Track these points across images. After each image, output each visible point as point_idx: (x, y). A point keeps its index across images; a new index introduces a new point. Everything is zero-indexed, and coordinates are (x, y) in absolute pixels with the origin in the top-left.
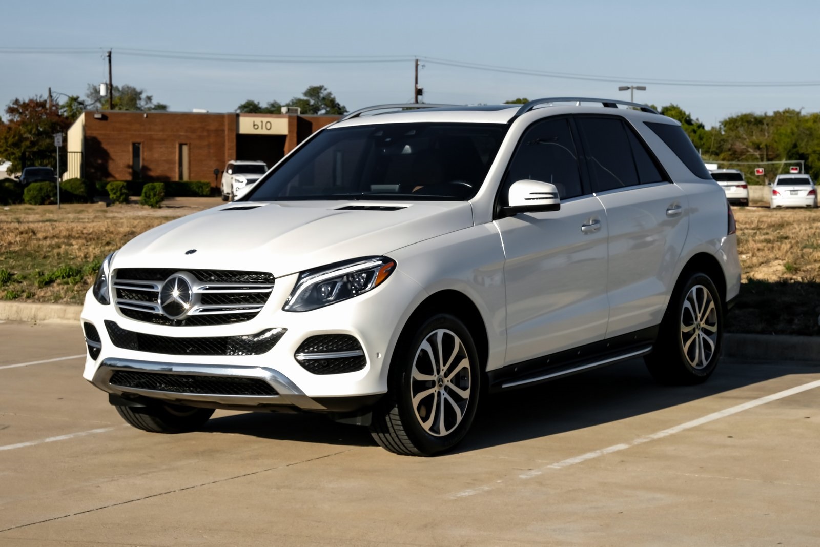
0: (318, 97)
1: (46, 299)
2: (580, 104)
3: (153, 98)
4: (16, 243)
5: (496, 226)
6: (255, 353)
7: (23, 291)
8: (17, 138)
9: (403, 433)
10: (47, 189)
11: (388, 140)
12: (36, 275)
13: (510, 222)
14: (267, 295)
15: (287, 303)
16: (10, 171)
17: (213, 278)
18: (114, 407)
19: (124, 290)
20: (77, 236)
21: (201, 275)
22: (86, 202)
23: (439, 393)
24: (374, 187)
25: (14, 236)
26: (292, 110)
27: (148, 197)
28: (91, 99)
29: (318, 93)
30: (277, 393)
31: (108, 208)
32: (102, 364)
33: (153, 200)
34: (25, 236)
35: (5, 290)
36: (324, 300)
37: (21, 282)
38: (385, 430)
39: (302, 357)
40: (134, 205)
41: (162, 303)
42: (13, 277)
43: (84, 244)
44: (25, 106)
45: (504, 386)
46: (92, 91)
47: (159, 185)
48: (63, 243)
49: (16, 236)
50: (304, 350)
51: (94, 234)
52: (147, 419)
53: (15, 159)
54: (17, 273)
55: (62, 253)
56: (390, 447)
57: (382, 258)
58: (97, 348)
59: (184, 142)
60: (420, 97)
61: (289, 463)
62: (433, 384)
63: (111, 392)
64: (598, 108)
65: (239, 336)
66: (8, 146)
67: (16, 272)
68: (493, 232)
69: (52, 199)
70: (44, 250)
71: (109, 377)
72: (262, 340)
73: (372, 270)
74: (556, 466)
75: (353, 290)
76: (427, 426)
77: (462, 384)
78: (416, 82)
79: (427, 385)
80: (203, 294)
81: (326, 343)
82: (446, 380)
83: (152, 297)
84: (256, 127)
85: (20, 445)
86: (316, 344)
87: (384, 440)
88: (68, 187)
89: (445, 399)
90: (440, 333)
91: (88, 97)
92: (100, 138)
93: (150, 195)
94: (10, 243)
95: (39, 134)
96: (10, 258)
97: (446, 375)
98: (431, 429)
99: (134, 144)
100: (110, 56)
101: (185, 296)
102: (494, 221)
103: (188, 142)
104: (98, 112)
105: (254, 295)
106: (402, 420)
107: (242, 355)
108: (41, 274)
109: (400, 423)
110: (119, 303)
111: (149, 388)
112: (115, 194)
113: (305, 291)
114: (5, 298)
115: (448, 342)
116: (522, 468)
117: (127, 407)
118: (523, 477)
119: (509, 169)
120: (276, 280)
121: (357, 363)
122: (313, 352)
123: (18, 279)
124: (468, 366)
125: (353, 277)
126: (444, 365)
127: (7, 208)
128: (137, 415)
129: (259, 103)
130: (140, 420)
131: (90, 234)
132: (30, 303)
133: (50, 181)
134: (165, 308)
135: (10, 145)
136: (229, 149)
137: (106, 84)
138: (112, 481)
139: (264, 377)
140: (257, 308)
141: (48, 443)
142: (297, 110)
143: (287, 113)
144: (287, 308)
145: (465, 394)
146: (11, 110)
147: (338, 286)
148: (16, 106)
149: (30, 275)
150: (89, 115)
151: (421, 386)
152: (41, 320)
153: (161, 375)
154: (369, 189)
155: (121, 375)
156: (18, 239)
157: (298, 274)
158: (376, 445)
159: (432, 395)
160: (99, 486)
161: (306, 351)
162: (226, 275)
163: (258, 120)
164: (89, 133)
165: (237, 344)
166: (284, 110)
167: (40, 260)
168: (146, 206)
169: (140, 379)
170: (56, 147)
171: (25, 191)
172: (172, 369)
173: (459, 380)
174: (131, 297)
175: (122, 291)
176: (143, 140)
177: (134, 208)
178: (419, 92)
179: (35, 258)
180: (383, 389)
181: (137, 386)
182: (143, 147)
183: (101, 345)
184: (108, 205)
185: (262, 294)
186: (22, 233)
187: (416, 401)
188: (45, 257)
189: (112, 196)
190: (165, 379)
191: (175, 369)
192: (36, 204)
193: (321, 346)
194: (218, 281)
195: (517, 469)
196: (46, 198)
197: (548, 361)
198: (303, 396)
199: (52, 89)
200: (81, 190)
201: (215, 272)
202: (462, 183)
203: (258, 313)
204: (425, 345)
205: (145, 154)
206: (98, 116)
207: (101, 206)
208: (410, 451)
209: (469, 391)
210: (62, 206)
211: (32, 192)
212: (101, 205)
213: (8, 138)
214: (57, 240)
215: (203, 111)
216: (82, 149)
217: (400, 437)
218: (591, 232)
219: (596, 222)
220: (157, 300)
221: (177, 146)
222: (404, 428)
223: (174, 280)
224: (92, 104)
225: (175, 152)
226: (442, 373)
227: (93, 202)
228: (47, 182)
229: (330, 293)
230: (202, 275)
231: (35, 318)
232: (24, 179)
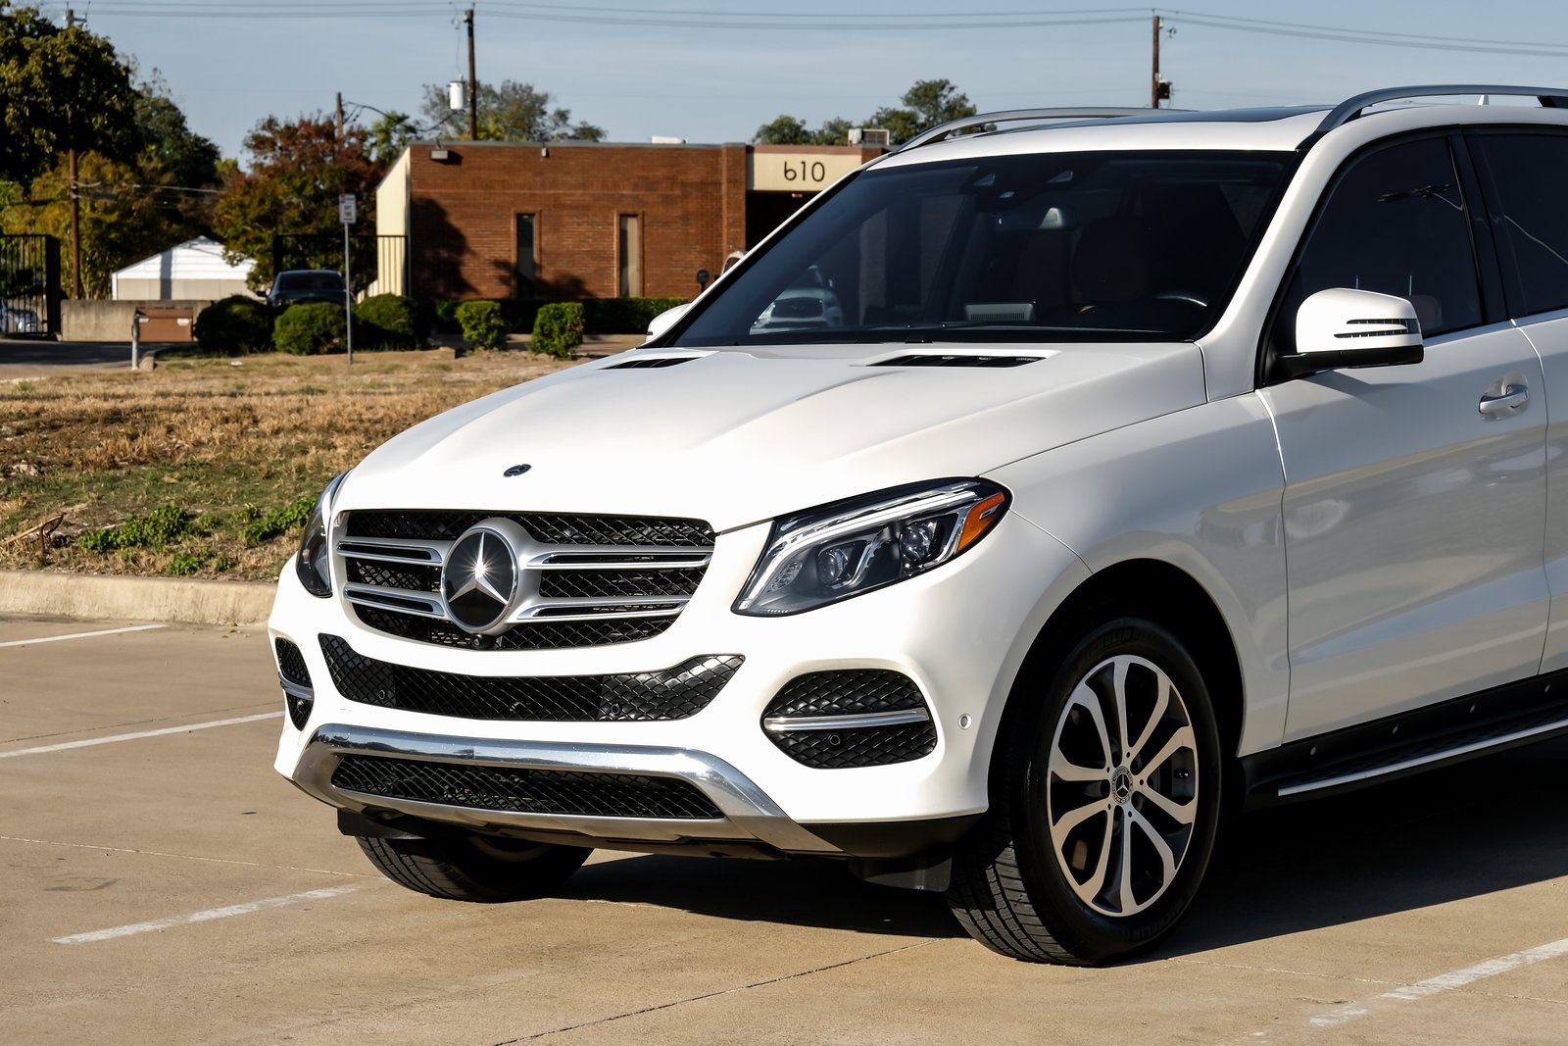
0: (937, 106)
1: (261, 574)
2: (1486, 101)
3: (569, 115)
4: (211, 444)
5: (1265, 402)
6: (667, 715)
7: (211, 555)
8: (267, 206)
9: (1028, 909)
10: (325, 319)
11: (1008, 195)
12: (244, 516)
13: (1299, 392)
14: (697, 575)
15: (743, 594)
16: (253, 279)
17: (567, 533)
18: (352, 839)
19: (364, 562)
20: (348, 425)
21: (539, 526)
22: (413, 348)
23: (1119, 812)
24: (973, 309)
25: (209, 427)
26: (872, 135)
27: (547, 334)
28: (434, 118)
29: (936, 97)
30: (720, 814)
31: (460, 360)
32: (315, 738)
33: (558, 342)
34: (232, 426)
35: (171, 551)
36: (835, 587)
37: (208, 535)
38: (986, 902)
39: (779, 725)
40: (516, 353)
41: (449, 594)
42: (191, 522)
43: (361, 445)
44: (290, 132)
45: (1282, 793)
46: (436, 100)
47: (571, 309)
48: (315, 443)
49: (213, 427)
50: (785, 707)
51: (387, 420)
52: (428, 866)
53: (262, 253)
54: (202, 512)
55: (308, 465)
56: (998, 942)
57: (976, 484)
58: (303, 700)
59: (630, 211)
60: (1163, 103)
61: (753, 980)
62: (1104, 789)
63: (341, 806)
64: (1527, 109)
65: (629, 674)
66: (246, 224)
67: (199, 511)
68: (1257, 416)
69: (336, 341)
70: (270, 459)
71: (329, 771)
72: (683, 685)
73: (951, 512)
74: (1404, 994)
75: (905, 562)
76: (1088, 892)
77: (1174, 791)
78: (1156, 69)
79: (1089, 793)
80: (545, 573)
81: (837, 692)
82: (1135, 779)
83: (426, 578)
84: (790, 175)
85: (129, 930)
86: (814, 694)
87: (984, 925)
88: (371, 314)
89: (1135, 826)
90: (1122, 664)
91: (427, 112)
92: (444, 202)
93: (551, 330)
94: (198, 444)
95: (318, 197)
96: (191, 478)
97: (1136, 768)
98: (1098, 899)
99: (519, 216)
100: (470, 21)
101: (502, 576)
102: (1257, 391)
103: (639, 212)
104: (440, 146)
105: (664, 574)
106: (1025, 877)
107: (636, 720)
108: (254, 515)
109: (1020, 885)
110: (351, 594)
111: (421, 797)
112: (474, 328)
113: (789, 563)
114: (168, 570)
115: (1141, 687)
116: (1320, 1000)
117: (382, 840)
118: (1318, 1021)
119: (1299, 262)
120: (717, 538)
121: (913, 741)
122: (806, 713)
123: (202, 527)
124: (1192, 744)
125: (904, 531)
126: (1132, 743)
127: (236, 362)
128: (406, 859)
129: (804, 122)
130: (412, 868)
131: (376, 422)
132: (224, 582)
133: (332, 301)
134: (454, 607)
135: (252, 221)
136: (730, 226)
137: (463, 83)
138: (325, 1022)
139: (693, 775)
140: (674, 606)
141: (195, 923)
142: (883, 135)
143: (859, 142)
144: (743, 606)
145: (1185, 814)
146: (259, 144)
147: (870, 550)
148: (268, 134)
149: (229, 516)
150: (420, 152)
151: (1072, 795)
152: (247, 621)
153: (448, 767)
154: (961, 315)
155: (357, 766)
156: (217, 434)
157: (770, 524)
158: (964, 934)
159: (1101, 817)
160: (290, 1038)
161: (790, 710)
162: (600, 527)
163: (795, 159)
164: (419, 191)
165: (625, 693)
166: (854, 135)
167: (258, 483)
168: (543, 356)
169: (402, 778)
170: (343, 225)
171: (278, 322)
172: (472, 751)
173: (1168, 780)
174: (379, 579)
175: (359, 565)
176: (539, 209)
177: (516, 359)
178: (1162, 91)
179: (246, 478)
180: (979, 803)
181: (394, 793)
182: (540, 224)
183: (312, 694)
184: (459, 354)
185: (685, 571)
186: (226, 420)
187: (1059, 832)
188: (269, 476)
189: (467, 333)
190: (457, 776)
191: (481, 751)
192: (300, 353)
193: (825, 698)
194: (580, 541)
195: (1308, 1001)
196: (322, 339)
197: (1395, 730)
198: (786, 820)
199: (343, 97)
200: (399, 322)
201: (571, 519)
202: (1185, 298)
203: (676, 616)
204: (1083, 695)
205: (544, 238)
206: (442, 155)
207: (443, 356)
208: (1047, 953)
209: (1193, 805)
210: (357, 355)
211: (292, 325)
212: (444, 353)
213: (248, 206)
214: (301, 436)
215: (675, 141)
216: (406, 231)
217: (1021, 919)
218: (1505, 414)
219: (1516, 388)
220: (438, 587)
221: (616, 219)
222: (1029, 896)
223: (476, 537)
224: (435, 128)
225: (612, 234)
226: (1126, 763)
227: (426, 347)
228: (325, 304)
229: (850, 568)
230: (542, 525)
231: (233, 618)
232: (278, 297)
